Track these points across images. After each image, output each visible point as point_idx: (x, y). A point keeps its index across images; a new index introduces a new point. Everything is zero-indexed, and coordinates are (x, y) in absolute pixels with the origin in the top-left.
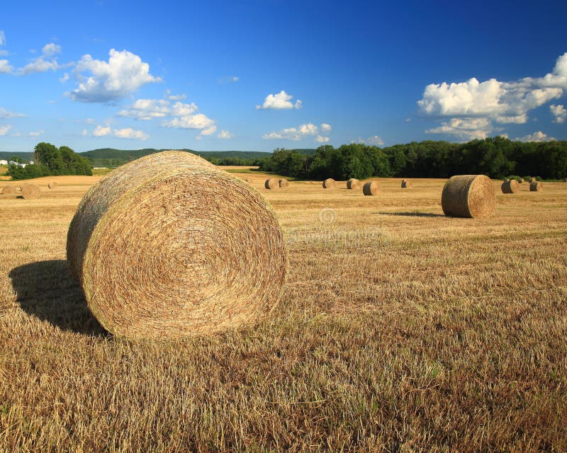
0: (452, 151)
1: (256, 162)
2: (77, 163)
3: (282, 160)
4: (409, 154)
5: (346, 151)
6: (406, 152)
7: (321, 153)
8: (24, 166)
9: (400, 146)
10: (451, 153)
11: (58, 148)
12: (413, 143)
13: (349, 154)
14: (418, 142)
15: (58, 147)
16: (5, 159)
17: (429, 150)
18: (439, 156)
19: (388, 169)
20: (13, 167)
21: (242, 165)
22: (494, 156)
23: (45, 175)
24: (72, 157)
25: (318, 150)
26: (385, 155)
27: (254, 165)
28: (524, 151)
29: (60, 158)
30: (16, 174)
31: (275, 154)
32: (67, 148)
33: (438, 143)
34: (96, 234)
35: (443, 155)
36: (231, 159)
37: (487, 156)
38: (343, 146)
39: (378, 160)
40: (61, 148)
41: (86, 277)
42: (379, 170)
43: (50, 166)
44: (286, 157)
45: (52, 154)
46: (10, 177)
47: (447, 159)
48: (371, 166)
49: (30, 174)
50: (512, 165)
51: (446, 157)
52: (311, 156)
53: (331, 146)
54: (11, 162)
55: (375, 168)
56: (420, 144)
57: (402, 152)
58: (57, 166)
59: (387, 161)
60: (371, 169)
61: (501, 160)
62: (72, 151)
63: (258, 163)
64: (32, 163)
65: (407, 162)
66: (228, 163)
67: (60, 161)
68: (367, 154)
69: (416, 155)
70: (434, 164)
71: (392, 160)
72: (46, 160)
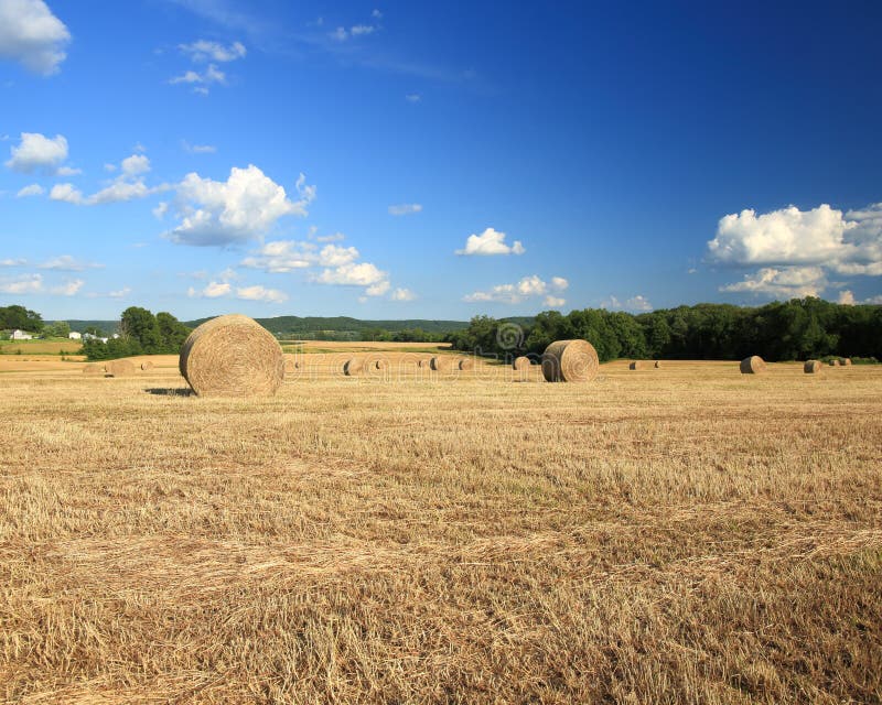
0: (741, 320)
1: (449, 336)
2: (180, 336)
3: (483, 333)
4: (676, 323)
5: (578, 320)
6: (671, 321)
7: (544, 323)
8: (105, 340)
9: (662, 311)
10: (739, 322)
11: (155, 315)
12: (682, 307)
13: (583, 324)
14: (691, 306)
15: (154, 313)
16: (77, 331)
17: (705, 318)
18: (720, 328)
19: (643, 347)
20: (89, 342)
21: (428, 341)
22: (805, 326)
23: (134, 354)
24: (173, 328)
25: (537, 319)
26: (639, 326)
27: (445, 340)
28: (850, 318)
29: (157, 328)
30: (93, 352)
31: (473, 323)
32: (168, 315)
33: (720, 307)
34: (193, 348)
35: (727, 325)
36: (409, 332)
37: (794, 327)
38: (573, 312)
39: (627, 334)
40: (159, 315)
41: (188, 367)
42: (628, 349)
43: (141, 341)
44: (490, 328)
45: (146, 323)
46: (84, 357)
47: (733, 332)
48: (616, 342)
49: (112, 352)
50: (833, 340)
51: (730, 328)
52: (528, 327)
53: (558, 313)
54: (87, 335)
55: (623, 345)
56: (693, 309)
57: (664, 322)
58: (152, 340)
59: (642, 335)
60: (616, 347)
61: (815, 332)
62: (174, 319)
63: (450, 338)
64: (116, 336)
65: (671, 334)
66: (407, 339)
67: (156, 334)
68: (611, 323)
69: (685, 326)
70: (714, 339)
71: (649, 333)
72: (137, 331)
